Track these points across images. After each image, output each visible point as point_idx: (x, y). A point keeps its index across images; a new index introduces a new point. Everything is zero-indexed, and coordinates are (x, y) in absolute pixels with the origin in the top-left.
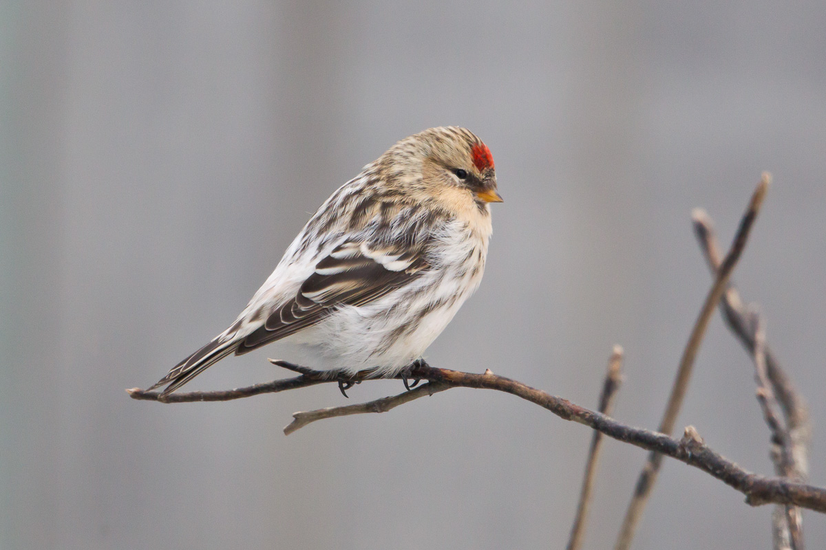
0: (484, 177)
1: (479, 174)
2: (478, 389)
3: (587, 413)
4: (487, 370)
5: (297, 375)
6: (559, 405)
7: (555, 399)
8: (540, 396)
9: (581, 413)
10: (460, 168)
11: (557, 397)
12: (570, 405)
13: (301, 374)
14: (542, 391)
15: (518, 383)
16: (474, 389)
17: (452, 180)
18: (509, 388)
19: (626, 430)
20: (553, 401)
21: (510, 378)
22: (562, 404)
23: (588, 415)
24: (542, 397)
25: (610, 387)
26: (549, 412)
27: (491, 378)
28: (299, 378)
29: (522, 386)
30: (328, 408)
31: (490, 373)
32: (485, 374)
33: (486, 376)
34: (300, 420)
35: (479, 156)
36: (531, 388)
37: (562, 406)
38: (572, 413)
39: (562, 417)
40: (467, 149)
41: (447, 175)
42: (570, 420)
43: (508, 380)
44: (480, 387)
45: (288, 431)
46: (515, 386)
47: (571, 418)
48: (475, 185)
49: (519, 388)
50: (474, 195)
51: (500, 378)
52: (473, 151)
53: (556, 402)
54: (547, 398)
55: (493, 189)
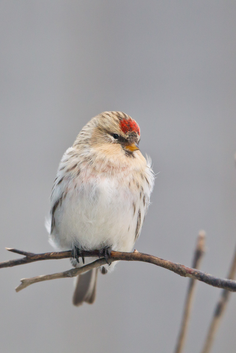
0: (128, 136)
1: (124, 135)
2: (130, 261)
3: (196, 272)
4: (135, 250)
5: (22, 257)
6: (179, 268)
7: (176, 265)
8: (167, 264)
9: (192, 272)
10: (115, 133)
11: (177, 263)
12: (185, 268)
13: (25, 256)
14: (169, 261)
15: (154, 257)
16: (128, 261)
17: (110, 139)
18: (149, 260)
19: (219, 281)
20: (175, 266)
21: (148, 254)
22: (181, 267)
23: (196, 273)
24: (169, 264)
25: (198, 254)
26: (173, 272)
27: (138, 255)
28: (24, 258)
29: (157, 258)
30: (41, 276)
31: (137, 251)
32: (134, 252)
33: (135, 254)
34: (24, 284)
35: (125, 125)
36: (162, 259)
37: (181, 269)
38: (187, 273)
39: (181, 275)
40: (117, 121)
41: (107, 136)
42: (185, 276)
43: (148, 255)
44: (131, 260)
45: (18, 290)
46: (152, 258)
47: (186, 275)
48: (122, 142)
49: (155, 259)
50: (123, 147)
51: (143, 254)
52: (121, 122)
53: (177, 267)
54: (172, 264)
55: (134, 143)
